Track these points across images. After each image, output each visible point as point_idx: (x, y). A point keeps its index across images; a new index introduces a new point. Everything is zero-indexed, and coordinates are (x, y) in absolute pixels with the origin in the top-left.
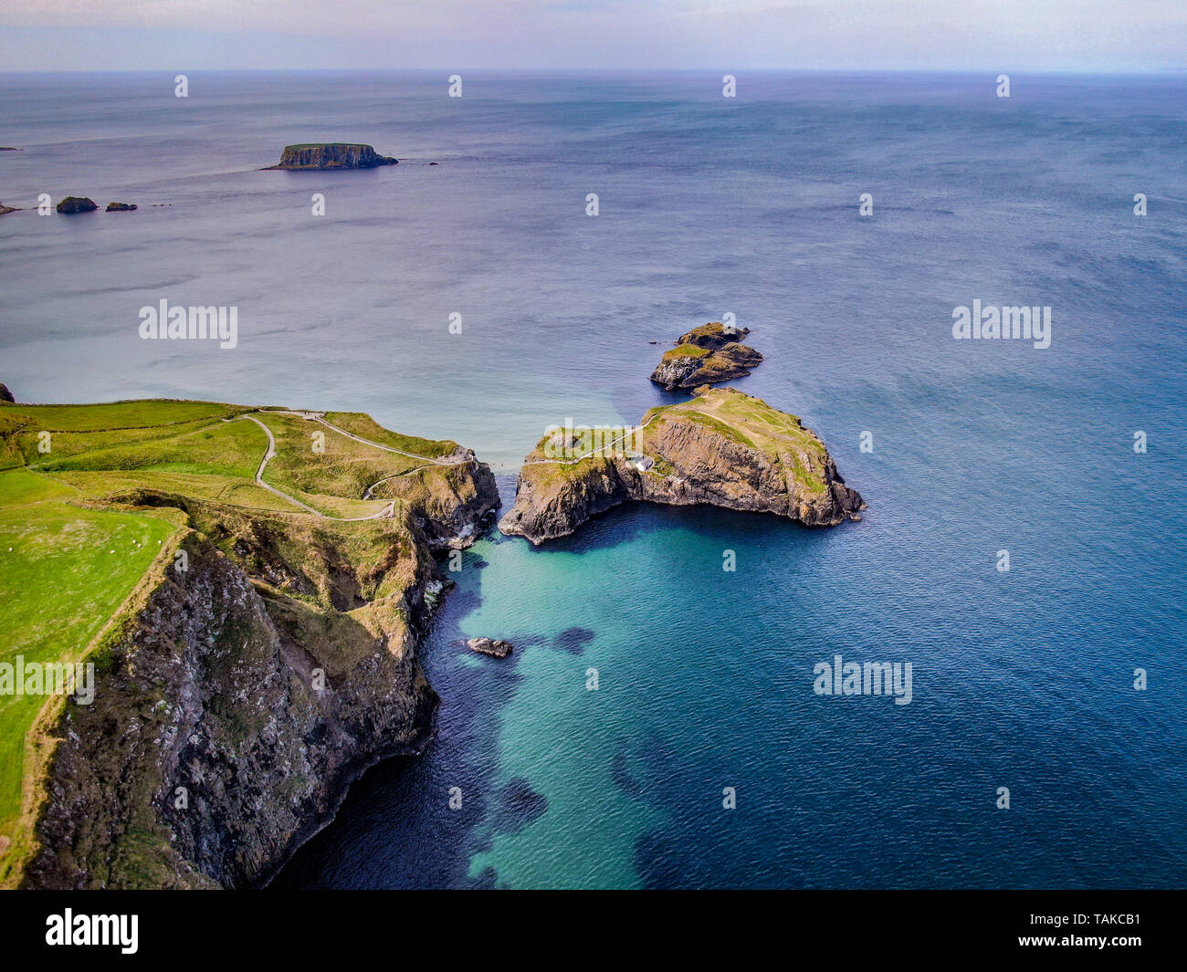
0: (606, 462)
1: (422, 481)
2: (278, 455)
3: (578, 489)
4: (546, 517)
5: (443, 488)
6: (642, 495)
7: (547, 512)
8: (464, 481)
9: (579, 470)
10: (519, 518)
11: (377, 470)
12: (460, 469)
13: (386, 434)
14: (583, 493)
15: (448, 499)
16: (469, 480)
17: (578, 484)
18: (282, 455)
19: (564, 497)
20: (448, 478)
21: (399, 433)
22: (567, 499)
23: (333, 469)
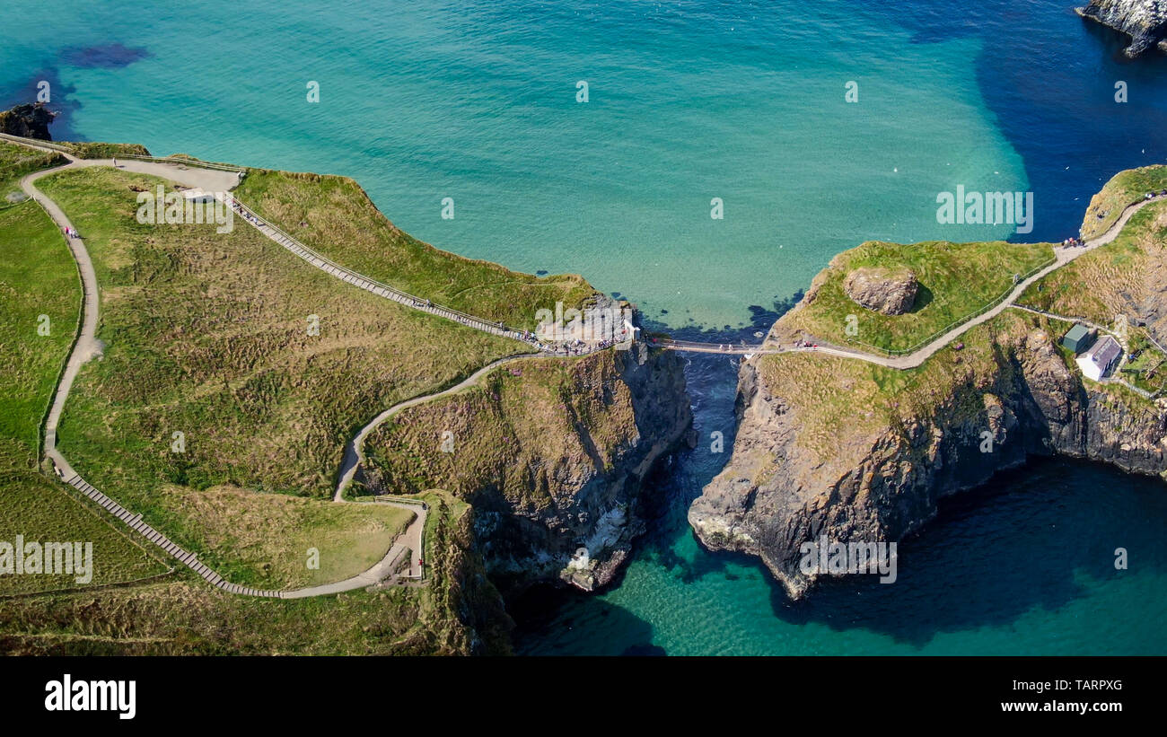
0: (998, 357)
1: (498, 407)
2: (107, 351)
3: (918, 441)
4: (825, 517)
5: (554, 427)
6: (1084, 441)
7: (828, 505)
8: (607, 399)
9: (926, 390)
10: (749, 502)
11: (381, 377)
12: (600, 368)
13: (404, 251)
14: (932, 451)
15: (564, 460)
16: (622, 395)
17: (921, 430)
18: (118, 353)
19: (878, 468)
20: (566, 396)
21: (437, 247)
22: (887, 471)
23: (259, 384)
